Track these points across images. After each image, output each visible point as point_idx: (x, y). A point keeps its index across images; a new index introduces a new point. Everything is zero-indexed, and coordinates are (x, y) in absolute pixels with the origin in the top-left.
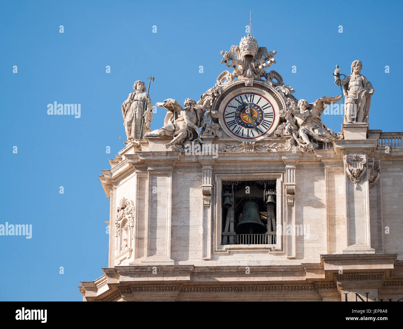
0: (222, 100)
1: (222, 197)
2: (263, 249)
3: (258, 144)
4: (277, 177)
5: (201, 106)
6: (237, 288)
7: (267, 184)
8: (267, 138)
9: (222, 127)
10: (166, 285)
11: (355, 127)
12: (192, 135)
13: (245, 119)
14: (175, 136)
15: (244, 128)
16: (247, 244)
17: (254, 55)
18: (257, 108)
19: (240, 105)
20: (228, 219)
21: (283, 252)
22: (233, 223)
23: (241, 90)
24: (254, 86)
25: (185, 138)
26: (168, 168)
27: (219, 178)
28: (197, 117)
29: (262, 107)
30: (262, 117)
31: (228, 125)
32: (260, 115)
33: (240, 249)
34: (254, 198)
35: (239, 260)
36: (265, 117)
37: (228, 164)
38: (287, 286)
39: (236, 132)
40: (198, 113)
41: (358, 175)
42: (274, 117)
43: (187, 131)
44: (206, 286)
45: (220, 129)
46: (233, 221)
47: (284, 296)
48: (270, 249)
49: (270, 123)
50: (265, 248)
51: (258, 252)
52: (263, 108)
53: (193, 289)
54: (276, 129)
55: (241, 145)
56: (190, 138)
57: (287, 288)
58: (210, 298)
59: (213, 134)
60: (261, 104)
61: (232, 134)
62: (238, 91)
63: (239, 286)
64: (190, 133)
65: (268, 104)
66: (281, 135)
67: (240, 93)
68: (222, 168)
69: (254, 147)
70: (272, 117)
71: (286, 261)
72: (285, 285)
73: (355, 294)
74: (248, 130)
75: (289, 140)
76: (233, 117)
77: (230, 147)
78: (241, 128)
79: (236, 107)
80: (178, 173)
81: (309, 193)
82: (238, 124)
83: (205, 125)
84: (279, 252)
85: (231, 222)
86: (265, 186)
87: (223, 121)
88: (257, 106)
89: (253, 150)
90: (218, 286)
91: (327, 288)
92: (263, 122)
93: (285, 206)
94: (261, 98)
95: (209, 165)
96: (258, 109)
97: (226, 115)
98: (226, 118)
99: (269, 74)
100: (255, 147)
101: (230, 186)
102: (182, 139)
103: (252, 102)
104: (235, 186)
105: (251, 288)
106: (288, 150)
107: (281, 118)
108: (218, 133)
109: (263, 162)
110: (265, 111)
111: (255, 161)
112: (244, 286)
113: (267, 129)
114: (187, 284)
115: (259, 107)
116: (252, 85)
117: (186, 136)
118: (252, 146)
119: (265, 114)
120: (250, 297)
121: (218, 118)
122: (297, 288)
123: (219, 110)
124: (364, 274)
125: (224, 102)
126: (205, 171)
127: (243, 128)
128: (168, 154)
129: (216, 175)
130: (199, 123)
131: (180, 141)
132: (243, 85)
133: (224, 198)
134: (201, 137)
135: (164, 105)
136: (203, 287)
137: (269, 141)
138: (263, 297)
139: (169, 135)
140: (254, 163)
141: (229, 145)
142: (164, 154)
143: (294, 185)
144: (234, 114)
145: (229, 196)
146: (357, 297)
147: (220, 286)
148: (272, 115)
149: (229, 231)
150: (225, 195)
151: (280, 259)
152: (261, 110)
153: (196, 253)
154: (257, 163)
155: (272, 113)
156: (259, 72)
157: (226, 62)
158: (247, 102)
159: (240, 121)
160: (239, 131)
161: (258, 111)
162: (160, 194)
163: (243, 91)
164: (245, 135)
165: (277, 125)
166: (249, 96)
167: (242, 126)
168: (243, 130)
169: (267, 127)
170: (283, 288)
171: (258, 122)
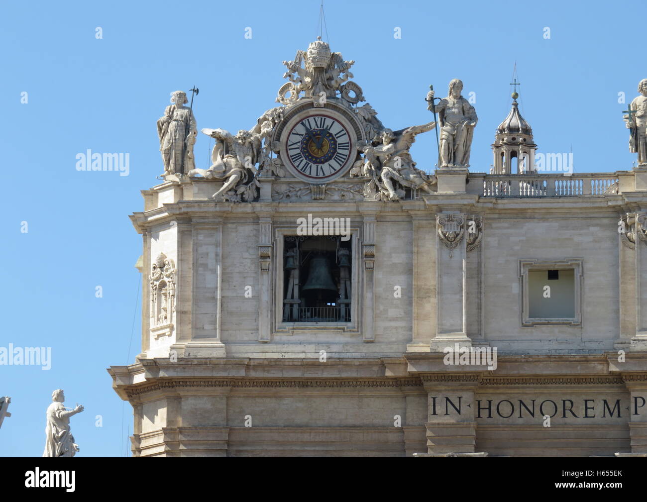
0: (285, 126)
1: (284, 258)
2: (334, 328)
3: (329, 186)
4: (352, 232)
6: (301, 384)
7: (340, 239)
8: (341, 178)
9: (285, 164)
10: (215, 380)
11: (451, 174)
12: (247, 176)
13: (314, 151)
14: (226, 180)
15: (313, 165)
17: (325, 67)
18: (329, 137)
19: (307, 131)
20: (291, 281)
21: (359, 333)
22: (298, 287)
23: (308, 112)
24: (324, 107)
25: (238, 183)
26: (217, 220)
27: (280, 233)
28: (253, 152)
29: (335, 135)
30: (335, 149)
31: (292, 159)
32: (333, 146)
33: (306, 328)
36: (338, 149)
37: (291, 215)
39: (301, 170)
40: (254, 146)
41: (453, 240)
42: (351, 149)
43: (241, 172)
45: (282, 165)
46: (297, 285)
47: (358, 394)
48: (343, 329)
49: (345, 157)
50: (337, 328)
52: (337, 136)
53: (248, 384)
54: (353, 166)
55: (307, 187)
56: (244, 180)
59: (273, 173)
60: (333, 131)
61: (297, 172)
62: (306, 113)
64: (244, 174)
65: (343, 130)
66: (359, 174)
67: (307, 115)
68: (284, 220)
70: (348, 149)
71: (362, 346)
72: (360, 380)
73: (445, 398)
74: (317, 166)
75: (368, 184)
76: (299, 148)
77: (294, 189)
78: (309, 163)
79: (302, 135)
80: (230, 225)
81: (393, 255)
82: (304, 158)
83: (264, 162)
84: (354, 334)
85: (295, 285)
86: (338, 243)
87: (285, 154)
88: (329, 133)
90: (279, 380)
91: (412, 386)
92: (336, 155)
93: (363, 271)
94: (333, 122)
95: (269, 217)
96: (331, 138)
97: (289, 146)
98: (289, 149)
99: (344, 88)
100: (325, 190)
101: (294, 242)
103: (323, 127)
104: (299, 242)
105: (318, 384)
108: (279, 171)
109: (335, 212)
110: (340, 141)
111: (325, 212)
112: (311, 381)
113: (341, 165)
115: (331, 135)
117: (239, 179)
118: (322, 190)
119: (339, 144)
121: (279, 151)
123: (281, 140)
125: (287, 128)
126: (263, 225)
127: (311, 163)
128: (218, 205)
129: (276, 230)
131: (232, 187)
132: (311, 105)
133: (286, 259)
134: (258, 179)
135: (212, 135)
136: (260, 381)
137: (343, 183)
139: (218, 178)
141: (293, 188)
143: (374, 245)
144: (299, 144)
145: (293, 257)
146: (448, 402)
147: (281, 380)
148: (348, 146)
149: (292, 297)
150: (288, 254)
152: (333, 139)
153: (252, 333)
155: (348, 143)
157: (290, 75)
158: (316, 128)
159: (307, 154)
160: (306, 168)
161: (330, 140)
162: (207, 254)
163: (312, 113)
164: (314, 174)
165: (354, 160)
166: (318, 119)
167: (310, 160)
168: (311, 167)
169: (341, 163)
170: (358, 383)
171: (330, 155)
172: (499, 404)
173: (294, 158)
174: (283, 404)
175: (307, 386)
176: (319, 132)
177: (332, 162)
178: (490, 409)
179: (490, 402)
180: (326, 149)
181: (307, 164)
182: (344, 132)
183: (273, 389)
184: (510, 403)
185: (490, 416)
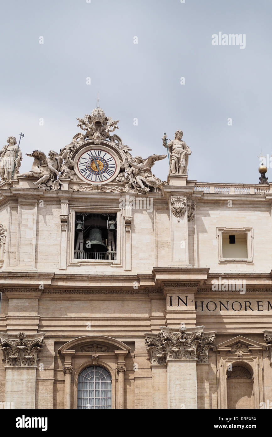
2: (107, 263)
3: (103, 186)
4: (117, 211)
5: (61, 157)
6: (86, 291)
7: (110, 215)
8: (110, 182)
9: (76, 173)
10: (31, 288)
11: (177, 177)
12: (54, 178)
13: (94, 168)
14: (41, 177)
16: (94, 259)
17: (102, 122)
19: (90, 157)
20: (78, 240)
21: (122, 265)
22: (82, 244)
23: (91, 147)
24: (101, 145)
25: (48, 180)
26: (34, 201)
27: (73, 210)
29: (107, 160)
30: (107, 167)
31: (81, 171)
32: (105, 166)
33: (89, 262)
34: (98, 226)
35: (88, 270)
36: (109, 167)
37: (80, 200)
38: (125, 291)
39: (86, 177)
40: (58, 161)
41: (180, 211)
42: (116, 168)
43: (50, 174)
44: (63, 289)
45: (75, 174)
47: (122, 298)
48: (112, 263)
49: (112, 172)
50: (108, 263)
51: (103, 265)
52: (108, 161)
53: (52, 291)
54: (117, 176)
55: (90, 186)
56: (52, 179)
57: (125, 292)
58: (66, 298)
59: (69, 177)
60: (106, 158)
61: (84, 178)
63: (88, 290)
64: (52, 176)
65: (112, 158)
66: (121, 181)
67: (90, 149)
68: (75, 203)
69: (100, 189)
70: (114, 168)
71: (123, 273)
72: (123, 290)
73: (178, 297)
74: (96, 176)
75: (127, 185)
76: (85, 166)
78: (91, 174)
79: (87, 159)
82: (88, 171)
83: (64, 170)
84: (118, 266)
85: (81, 243)
86: (108, 217)
87: (77, 168)
88: (103, 159)
89: (100, 190)
90: (72, 289)
91: (155, 293)
92: (108, 171)
93: (123, 232)
94: (106, 153)
95: (67, 200)
96: (104, 161)
97: (79, 164)
98: (79, 166)
99: (112, 137)
101: (82, 216)
102: (46, 180)
103: (100, 156)
104: (85, 216)
105: (97, 292)
106: (127, 191)
107: (121, 169)
108: (73, 177)
109: (107, 199)
110: (109, 163)
111: (101, 199)
112: (92, 290)
113: (110, 176)
114: (48, 287)
115: (104, 160)
116: (100, 144)
117: (49, 177)
118: (99, 188)
119: (109, 165)
120: (96, 298)
121: (73, 166)
122: (132, 292)
123: (75, 160)
124: (185, 282)
125: (78, 154)
126: (63, 204)
127: (92, 174)
128: (35, 190)
129: (71, 208)
130: (59, 169)
131: (45, 181)
132: (93, 143)
133: (76, 225)
134: (60, 179)
135: (32, 154)
137: (112, 185)
138: (106, 298)
140: (101, 200)
141: (81, 187)
142: (32, 190)
143: (130, 217)
144: (85, 164)
145: (81, 224)
146: (179, 299)
147: (73, 289)
148: (115, 166)
149: (79, 249)
150: (78, 222)
151: (119, 271)
152: (106, 162)
153: (55, 265)
154: (103, 200)
155: (114, 164)
156: (105, 134)
157: (80, 125)
158: (95, 156)
159: (90, 169)
160: (89, 176)
161: (104, 162)
162: (28, 219)
163: (93, 148)
164: (94, 179)
165: (118, 173)
166: (97, 152)
167: (92, 173)
168: (92, 176)
169: (110, 175)
170: (122, 292)
171: (104, 170)
172: (208, 303)
173: (82, 171)
174: (75, 304)
175: (90, 293)
176: (97, 158)
177: (105, 174)
178: (202, 306)
179: (202, 302)
180: (101, 167)
181: (90, 175)
182: (112, 159)
183: (68, 295)
184: (214, 303)
185: (202, 310)
